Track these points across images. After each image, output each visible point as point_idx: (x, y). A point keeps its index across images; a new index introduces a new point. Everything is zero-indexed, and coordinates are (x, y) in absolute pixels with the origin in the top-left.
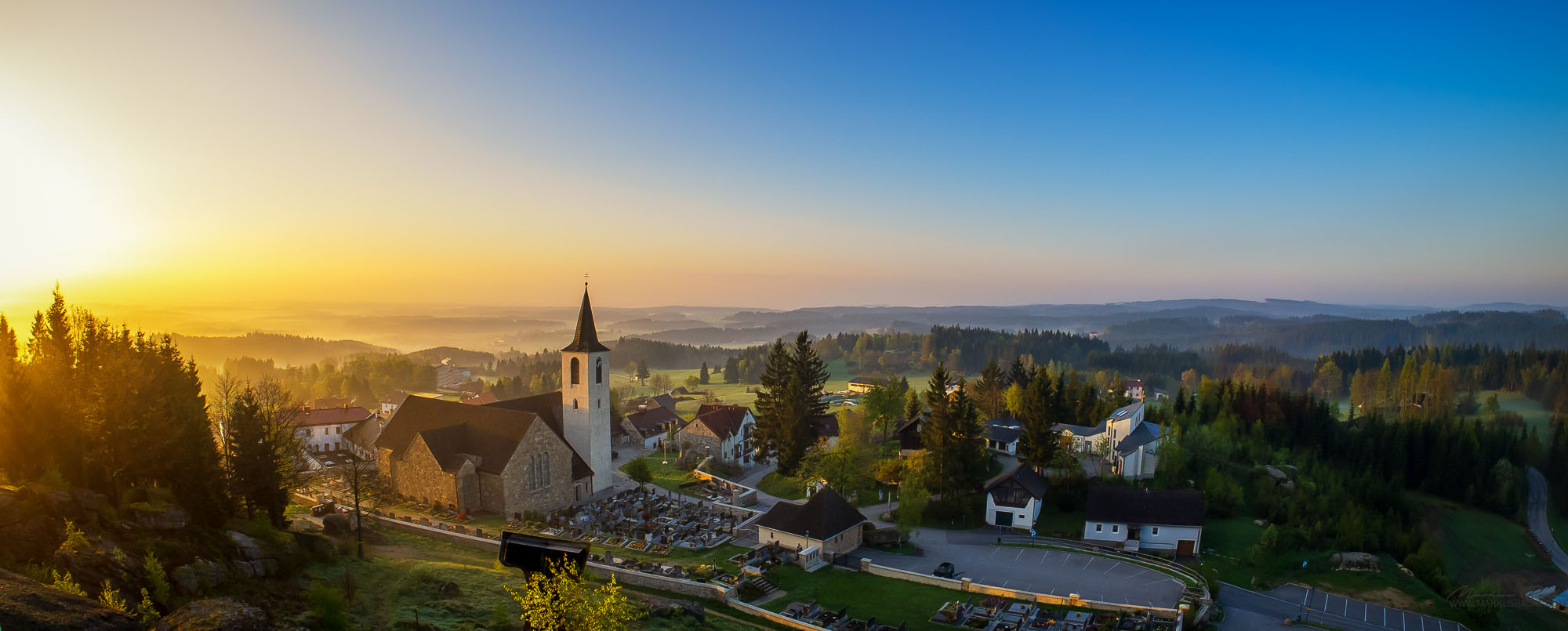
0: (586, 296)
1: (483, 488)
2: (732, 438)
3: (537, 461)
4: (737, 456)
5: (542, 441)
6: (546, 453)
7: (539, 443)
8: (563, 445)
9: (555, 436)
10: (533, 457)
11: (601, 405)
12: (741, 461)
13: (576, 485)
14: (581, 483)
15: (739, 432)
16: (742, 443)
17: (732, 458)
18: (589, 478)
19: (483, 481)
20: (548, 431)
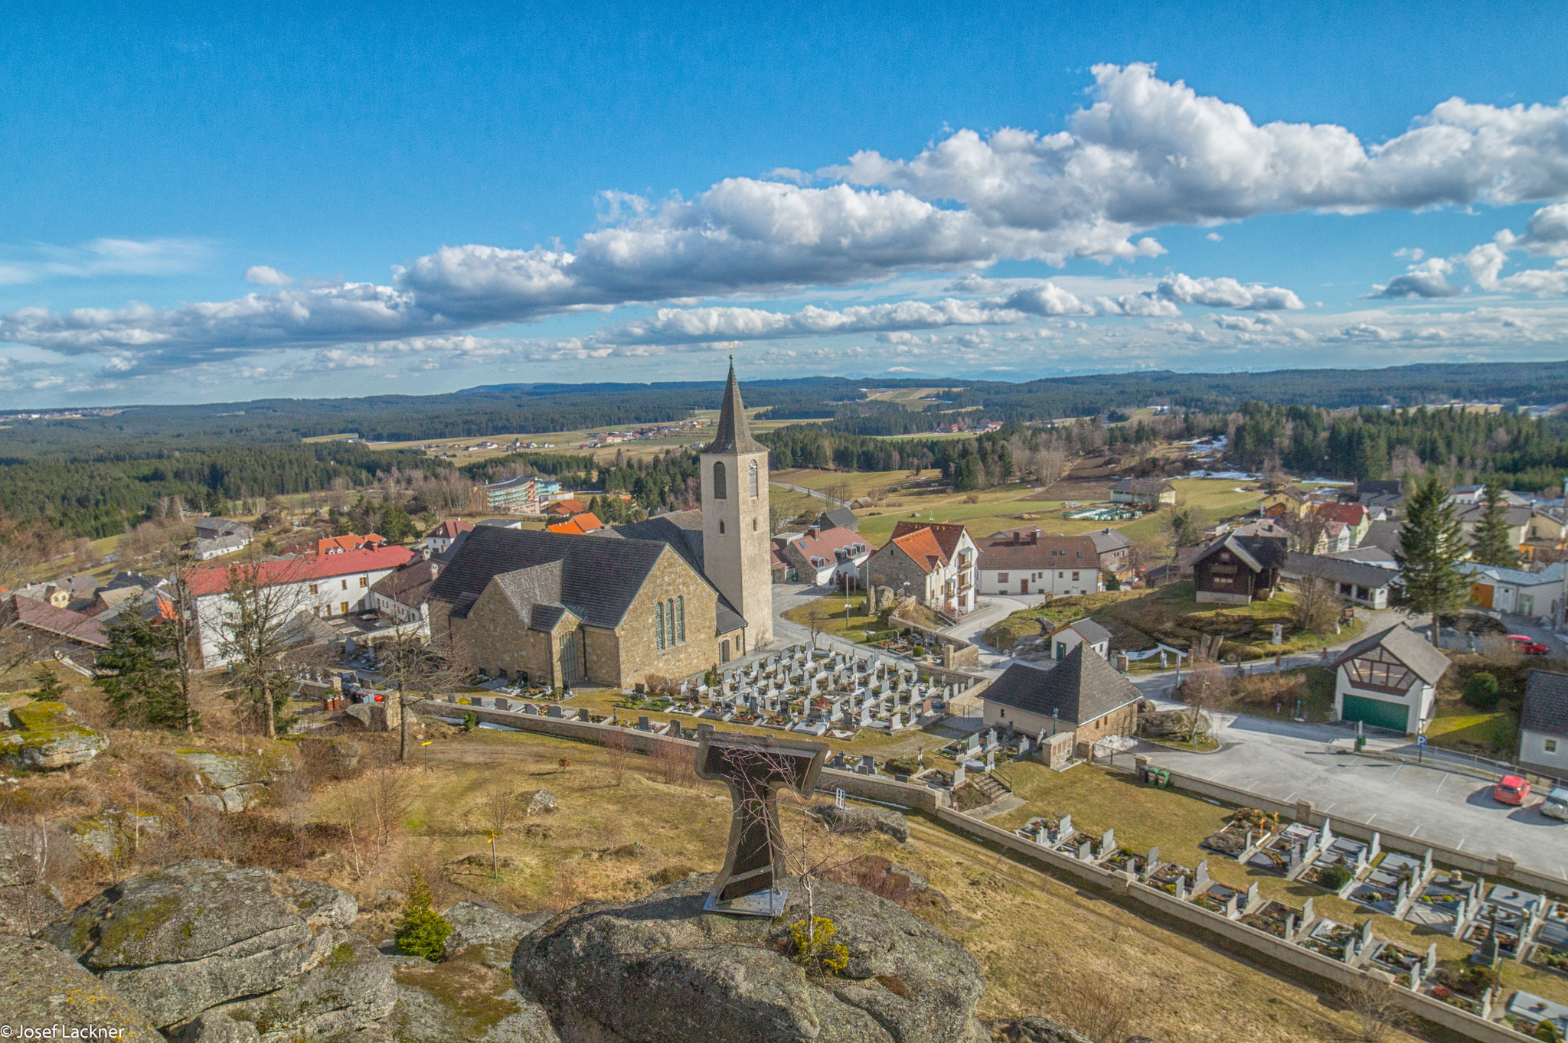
0: (731, 369)
1: (589, 649)
2: (942, 571)
3: (666, 610)
4: (948, 596)
5: (674, 580)
6: (681, 597)
7: (669, 584)
8: (705, 585)
9: (692, 572)
10: (661, 604)
11: (758, 527)
12: (954, 602)
13: (721, 639)
14: (729, 637)
15: (952, 562)
16: (955, 578)
17: (942, 597)
18: (739, 631)
19: (588, 641)
20: (682, 566)
